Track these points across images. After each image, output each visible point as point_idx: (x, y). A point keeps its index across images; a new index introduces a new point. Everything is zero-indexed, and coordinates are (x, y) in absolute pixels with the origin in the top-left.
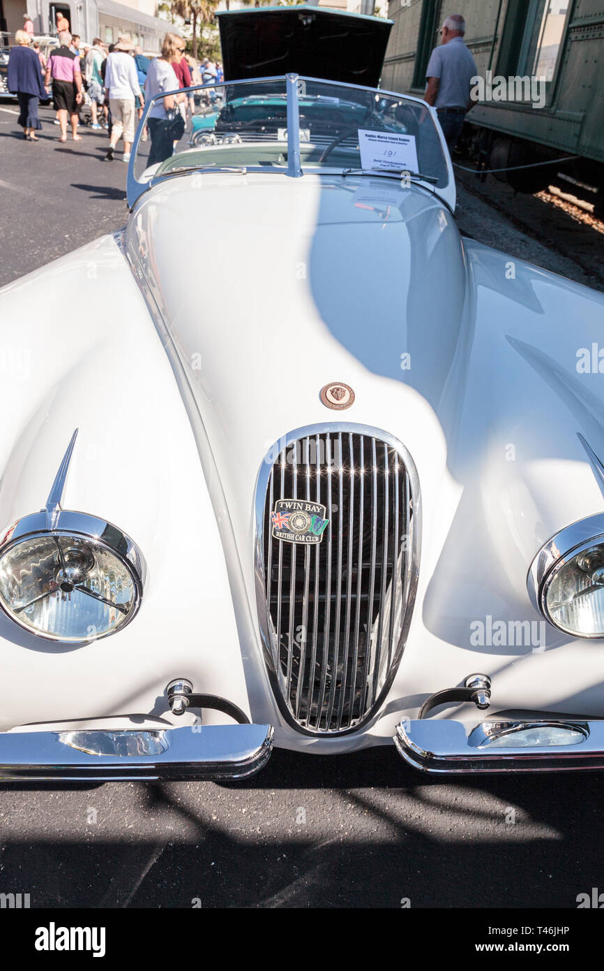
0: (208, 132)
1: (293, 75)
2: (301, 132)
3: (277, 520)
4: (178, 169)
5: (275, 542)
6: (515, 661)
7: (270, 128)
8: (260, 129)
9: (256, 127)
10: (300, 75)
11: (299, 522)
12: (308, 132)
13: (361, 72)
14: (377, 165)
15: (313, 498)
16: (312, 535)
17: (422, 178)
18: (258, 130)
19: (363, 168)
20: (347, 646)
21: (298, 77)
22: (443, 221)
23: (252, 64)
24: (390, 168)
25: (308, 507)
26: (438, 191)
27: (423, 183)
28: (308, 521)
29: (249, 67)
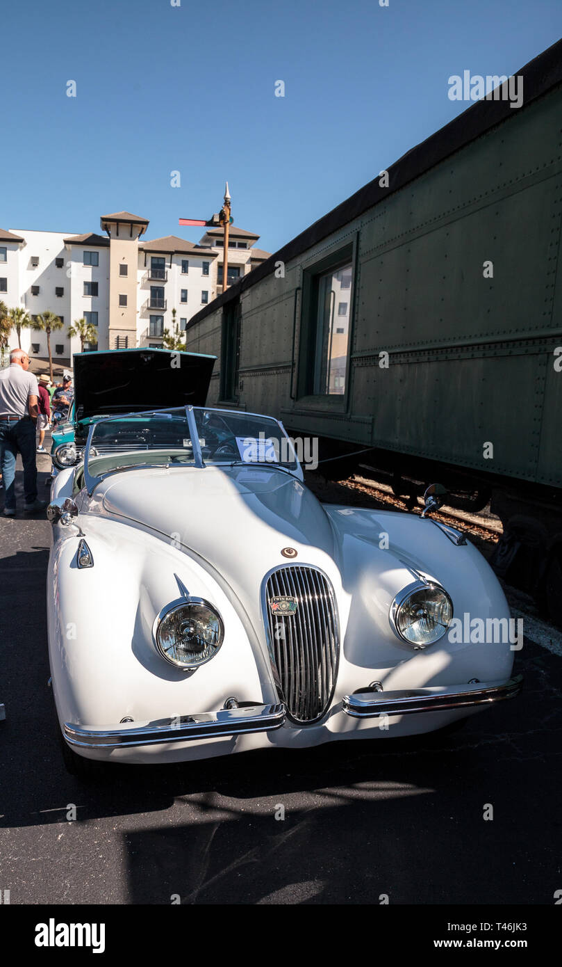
1: (189, 406)
2: (200, 441)
3: (274, 607)
4: (121, 467)
5: (274, 616)
6: (392, 671)
7: (121, 440)
8: (114, 442)
9: (111, 440)
10: (194, 406)
11: (284, 606)
12: (204, 440)
13: (191, 393)
15: (288, 595)
16: (291, 611)
18: (111, 443)
19: (243, 460)
20: (309, 681)
22: (299, 487)
25: (287, 599)
26: (292, 472)
27: (280, 468)
28: (288, 605)
29: (97, 393)
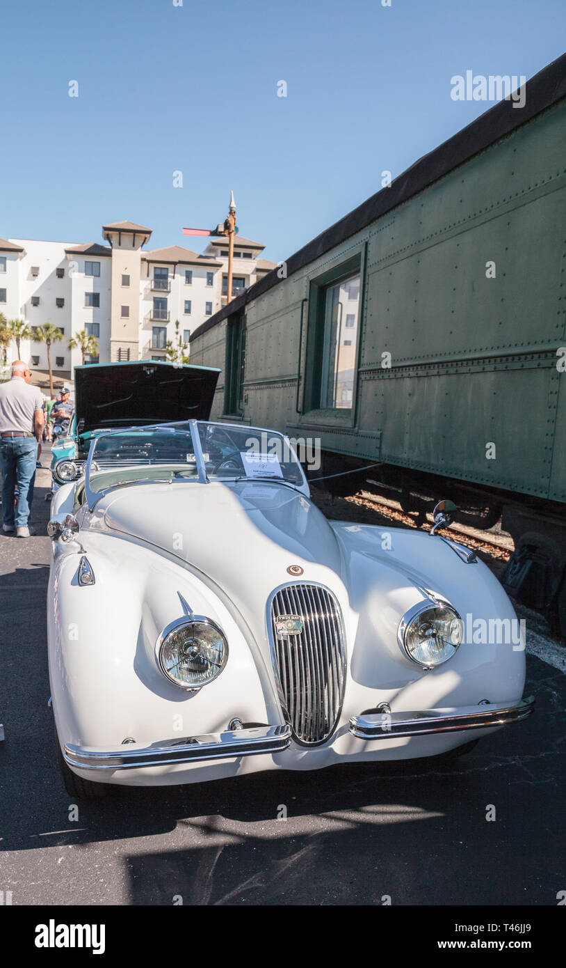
0: (69, 461)
1: (193, 420)
2: (204, 456)
3: (279, 626)
4: (123, 483)
6: (400, 692)
8: (116, 456)
9: (112, 455)
10: (198, 420)
11: (290, 625)
12: (208, 455)
13: (195, 407)
14: (256, 474)
15: (294, 613)
16: (297, 630)
17: (286, 481)
19: (248, 475)
20: (315, 701)
21: (196, 422)
22: (305, 504)
23: (101, 404)
24: (263, 476)
25: (292, 618)
26: (297, 488)
27: (286, 483)
28: (294, 623)
29: (99, 407)
